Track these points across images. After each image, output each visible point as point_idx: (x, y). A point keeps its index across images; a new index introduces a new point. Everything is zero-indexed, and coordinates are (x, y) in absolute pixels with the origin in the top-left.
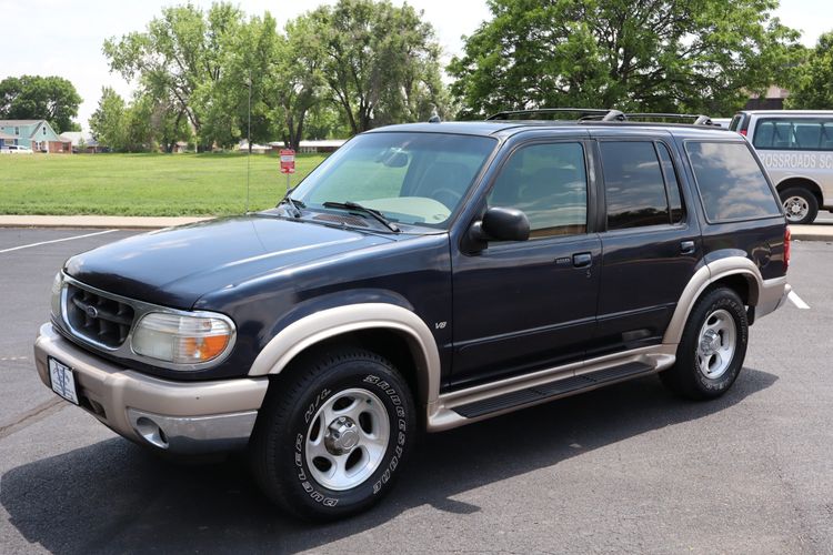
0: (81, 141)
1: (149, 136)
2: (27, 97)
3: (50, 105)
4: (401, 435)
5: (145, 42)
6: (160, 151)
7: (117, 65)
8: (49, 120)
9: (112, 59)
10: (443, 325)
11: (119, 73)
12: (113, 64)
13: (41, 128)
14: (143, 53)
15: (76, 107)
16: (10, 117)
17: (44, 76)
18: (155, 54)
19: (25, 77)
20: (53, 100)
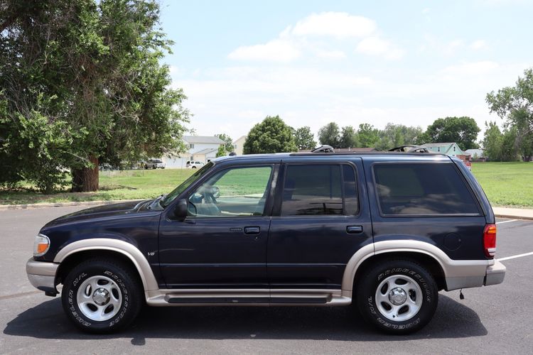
0: (476, 155)
1: (515, 152)
2: (447, 129)
3: (461, 134)
4: (126, 303)
5: (513, 92)
6: (522, 161)
7: (495, 108)
8: (458, 142)
9: (492, 105)
10: (153, 254)
11: (496, 113)
12: (492, 108)
13: (453, 147)
14: (512, 100)
15: (476, 135)
16: (438, 141)
17: (458, 117)
18: (521, 100)
19: (448, 118)
20: (463, 130)
